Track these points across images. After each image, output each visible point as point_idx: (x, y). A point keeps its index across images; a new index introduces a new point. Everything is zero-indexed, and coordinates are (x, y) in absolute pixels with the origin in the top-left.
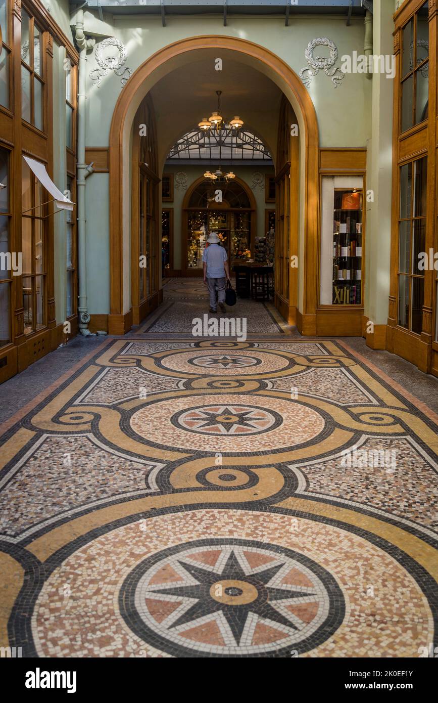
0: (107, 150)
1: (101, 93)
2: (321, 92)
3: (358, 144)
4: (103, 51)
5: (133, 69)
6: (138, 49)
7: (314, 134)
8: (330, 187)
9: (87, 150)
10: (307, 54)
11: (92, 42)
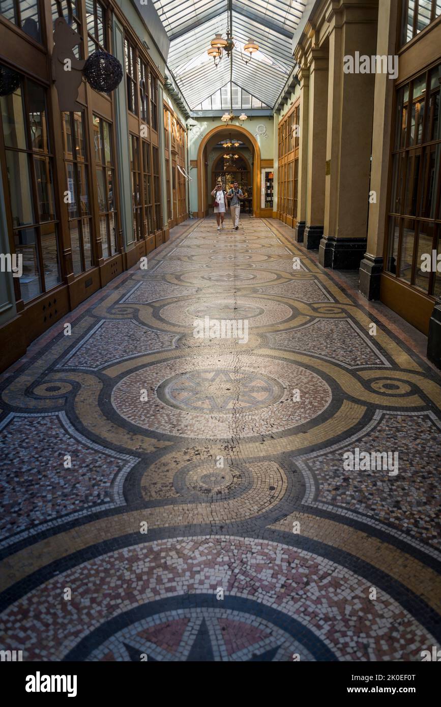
0: (197, 161)
1: (194, 143)
2: (262, 143)
3: (271, 158)
4: (195, 129)
5: (204, 135)
6: (205, 129)
7: (260, 155)
8: (264, 171)
9: (191, 161)
10: (257, 130)
11: (192, 127)
